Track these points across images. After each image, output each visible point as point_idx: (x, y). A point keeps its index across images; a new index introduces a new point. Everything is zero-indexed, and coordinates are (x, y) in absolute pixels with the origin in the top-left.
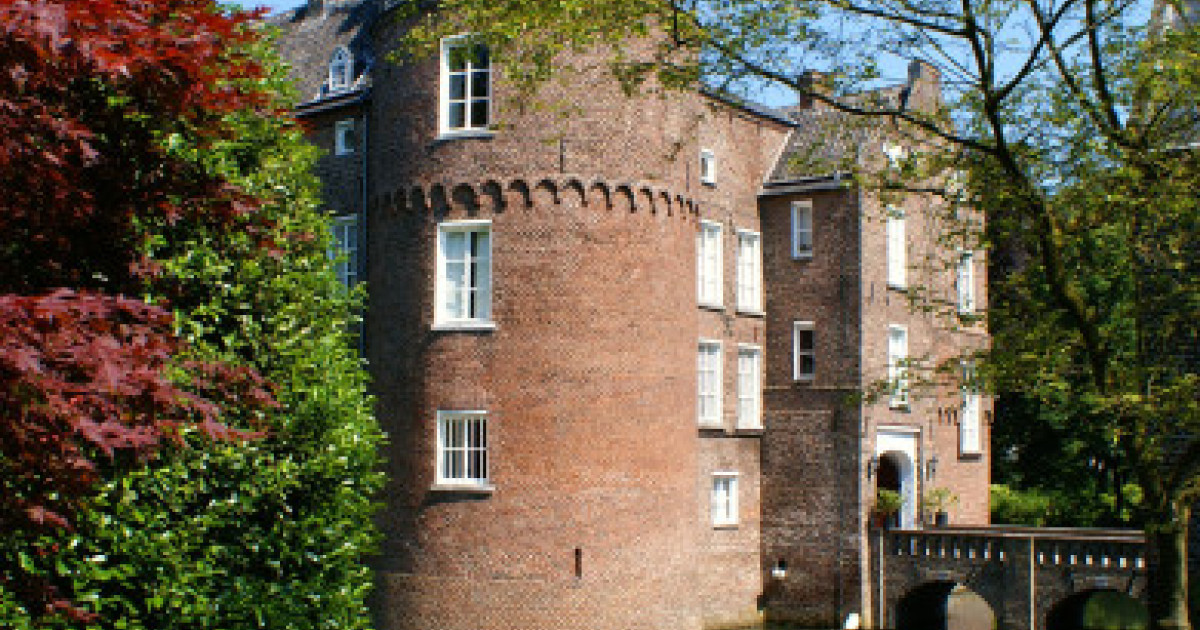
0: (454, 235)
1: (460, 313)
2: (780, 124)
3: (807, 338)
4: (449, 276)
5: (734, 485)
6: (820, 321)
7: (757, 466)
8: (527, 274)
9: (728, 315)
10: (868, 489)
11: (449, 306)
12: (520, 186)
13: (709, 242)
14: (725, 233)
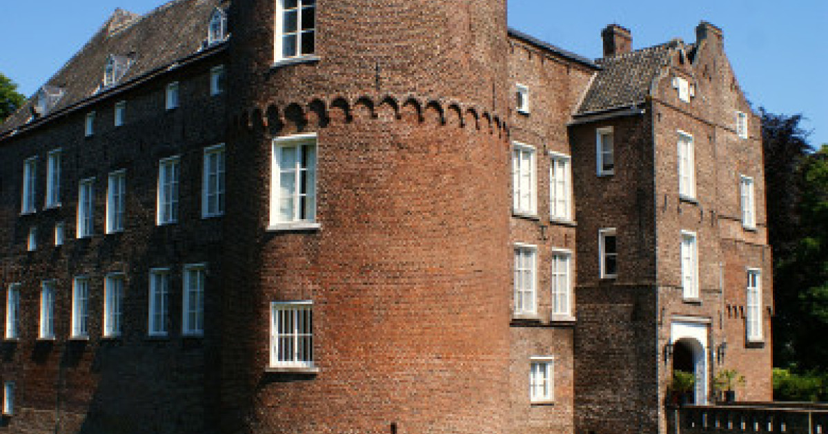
0: (287, 149)
1: (292, 216)
2: (586, 67)
3: (610, 243)
4: (283, 185)
5: (549, 368)
6: (622, 228)
7: (570, 352)
8: (347, 180)
9: (542, 224)
10: (665, 371)
11: (282, 210)
12: (341, 103)
13: (524, 163)
14: (538, 154)
